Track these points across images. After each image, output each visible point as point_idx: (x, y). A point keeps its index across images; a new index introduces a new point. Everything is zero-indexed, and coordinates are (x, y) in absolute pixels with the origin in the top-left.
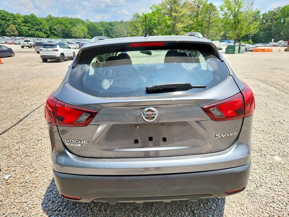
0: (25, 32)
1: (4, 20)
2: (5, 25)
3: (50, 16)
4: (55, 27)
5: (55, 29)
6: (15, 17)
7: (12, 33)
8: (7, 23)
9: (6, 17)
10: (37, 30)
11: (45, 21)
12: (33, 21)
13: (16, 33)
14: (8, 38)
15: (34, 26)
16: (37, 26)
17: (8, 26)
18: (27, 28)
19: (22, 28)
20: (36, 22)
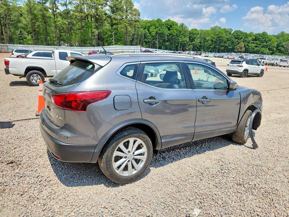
0: (251, 49)
1: (237, 38)
2: (236, 43)
3: (283, 33)
4: (283, 44)
5: (283, 46)
6: (246, 36)
7: (240, 50)
8: (238, 41)
9: (240, 36)
10: (263, 47)
11: (275, 38)
12: (263, 38)
13: (244, 49)
14: (235, 54)
15: (262, 43)
16: (265, 43)
17: (239, 43)
18: (254, 45)
19: (250, 45)
20: (265, 39)
